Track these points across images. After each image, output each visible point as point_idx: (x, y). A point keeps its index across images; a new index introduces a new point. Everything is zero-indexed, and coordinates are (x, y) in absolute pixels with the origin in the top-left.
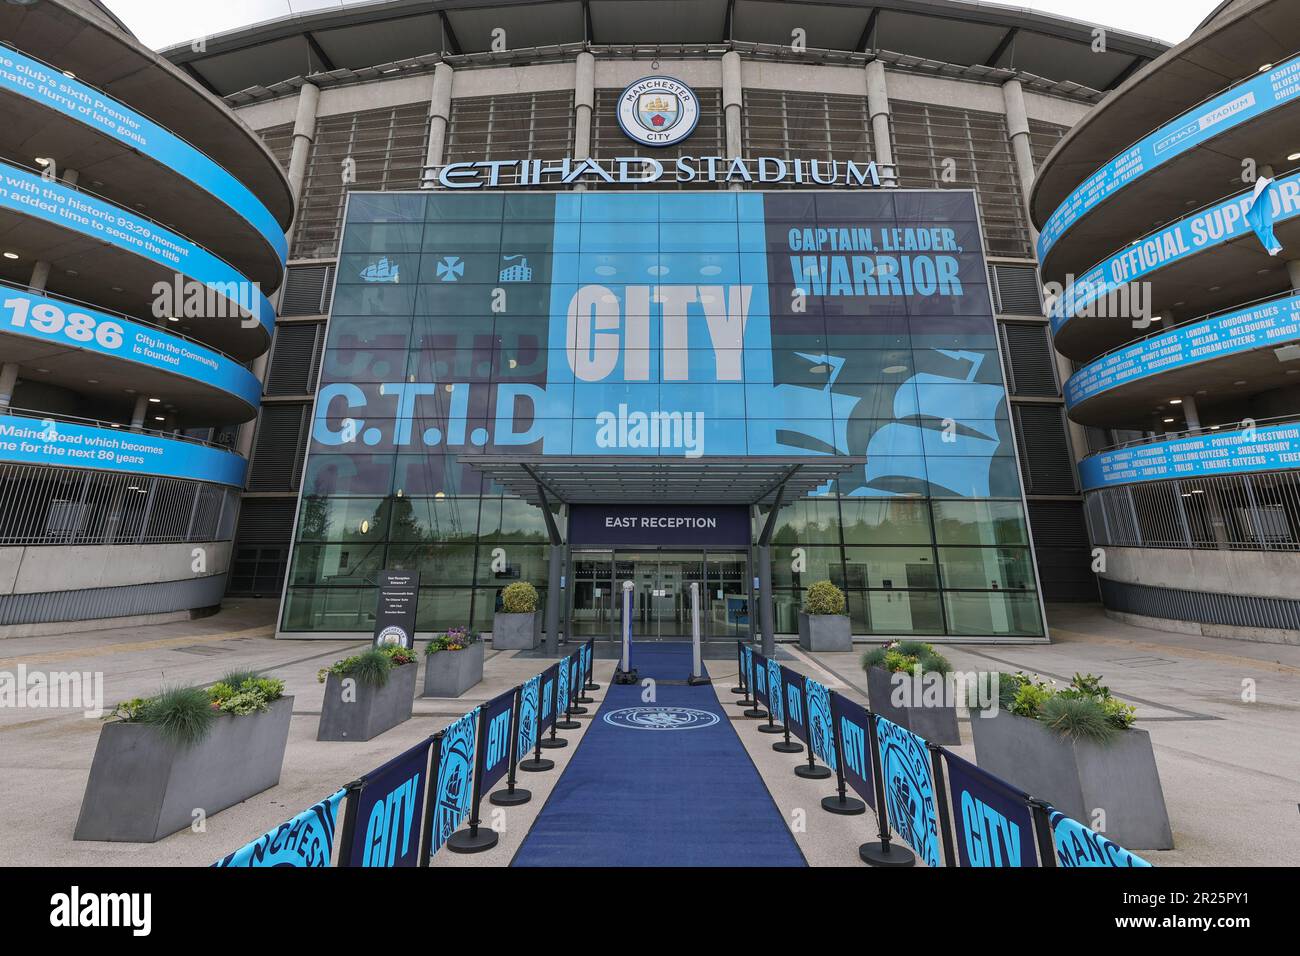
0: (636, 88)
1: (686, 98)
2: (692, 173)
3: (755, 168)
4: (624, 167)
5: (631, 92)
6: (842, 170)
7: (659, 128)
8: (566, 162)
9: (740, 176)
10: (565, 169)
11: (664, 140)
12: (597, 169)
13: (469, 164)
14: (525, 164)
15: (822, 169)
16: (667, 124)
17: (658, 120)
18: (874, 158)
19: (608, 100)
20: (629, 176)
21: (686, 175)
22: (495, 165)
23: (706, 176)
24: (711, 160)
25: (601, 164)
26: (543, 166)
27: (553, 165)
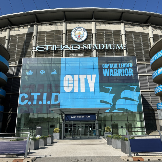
0: (75, 30)
1: (85, 32)
2: (86, 48)
3: (98, 46)
4: (73, 47)
5: (74, 30)
6: (116, 46)
7: (79, 38)
8: (61, 45)
9: (95, 48)
10: (61, 47)
11: (80, 40)
12: (67, 47)
13: (42, 46)
14: (53, 46)
15: (112, 46)
16: (81, 37)
17: (79, 36)
18: (122, 44)
19: (69, 32)
20: (74, 48)
21: (85, 48)
22: (47, 46)
23: (89, 48)
24: (90, 45)
25: (68, 46)
26: (57, 46)
27: (59, 46)
